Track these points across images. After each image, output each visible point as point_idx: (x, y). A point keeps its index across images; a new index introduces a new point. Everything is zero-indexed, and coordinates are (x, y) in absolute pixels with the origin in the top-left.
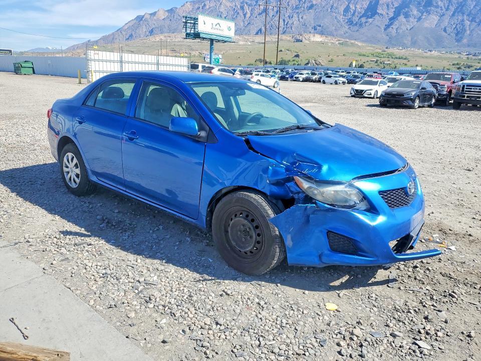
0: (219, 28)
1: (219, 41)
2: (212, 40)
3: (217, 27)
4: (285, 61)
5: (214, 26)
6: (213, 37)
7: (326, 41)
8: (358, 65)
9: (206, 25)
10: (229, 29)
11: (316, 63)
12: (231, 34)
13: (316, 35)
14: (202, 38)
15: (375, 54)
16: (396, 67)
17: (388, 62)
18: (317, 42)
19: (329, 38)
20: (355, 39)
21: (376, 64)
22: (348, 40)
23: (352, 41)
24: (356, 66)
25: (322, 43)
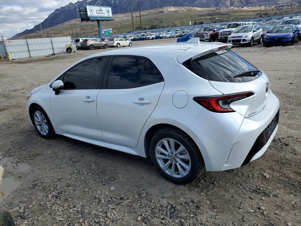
0: (101, 12)
1: (103, 20)
2: (98, 21)
3: (100, 12)
4: (154, 26)
5: (98, 12)
6: (99, 18)
7: (178, 10)
8: (200, 22)
9: (93, 11)
10: (108, 12)
11: (173, 25)
12: (110, 14)
13: (171, 7)
14: (92, 20)
15: (209, 15)
16: (223, 20)
17: (218, 18)
18: (173, 12)
19: (180, 8)
20: (196, 7)
21: (210, 20)
22: (191, 8)
23: (195, 8)
24: (198, 23)
25: (175, 11)
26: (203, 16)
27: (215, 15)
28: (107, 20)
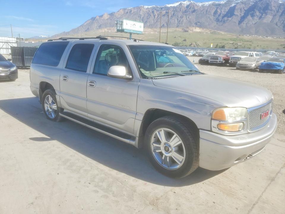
0: (135, 26)
1: (135, 34)
4: (178, 43)
5: (132, 26)
6: (132, 31)
7: (203, 31)
8: (222, 46)
9: (128, 25)
10: (141, 27)
11: (196, 44)
12: (142, 29)
13: (197, 28)
14: (126, 32)
15: (232, 39)
16: (245, 47)
17: (240, 44)
18: (197, 32)
19: (205, 30)
20: (221, 30)
21: (233, 45)
22: (216, 31)
23: (219, 31)
24: (220, 46)
25: (200, 33)
26: (225, 40)
27: (238, 41)
28: (138, 34)
